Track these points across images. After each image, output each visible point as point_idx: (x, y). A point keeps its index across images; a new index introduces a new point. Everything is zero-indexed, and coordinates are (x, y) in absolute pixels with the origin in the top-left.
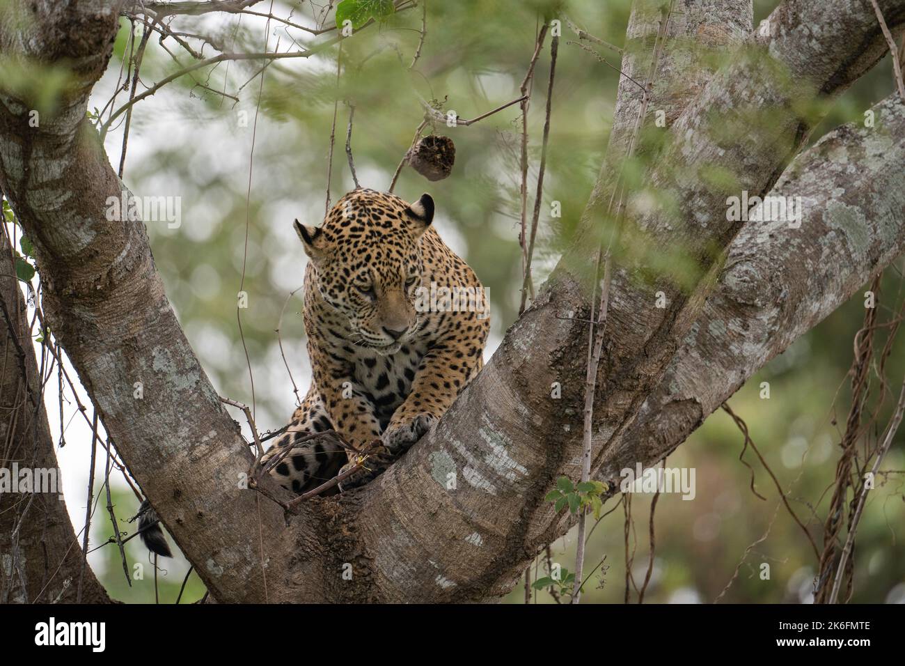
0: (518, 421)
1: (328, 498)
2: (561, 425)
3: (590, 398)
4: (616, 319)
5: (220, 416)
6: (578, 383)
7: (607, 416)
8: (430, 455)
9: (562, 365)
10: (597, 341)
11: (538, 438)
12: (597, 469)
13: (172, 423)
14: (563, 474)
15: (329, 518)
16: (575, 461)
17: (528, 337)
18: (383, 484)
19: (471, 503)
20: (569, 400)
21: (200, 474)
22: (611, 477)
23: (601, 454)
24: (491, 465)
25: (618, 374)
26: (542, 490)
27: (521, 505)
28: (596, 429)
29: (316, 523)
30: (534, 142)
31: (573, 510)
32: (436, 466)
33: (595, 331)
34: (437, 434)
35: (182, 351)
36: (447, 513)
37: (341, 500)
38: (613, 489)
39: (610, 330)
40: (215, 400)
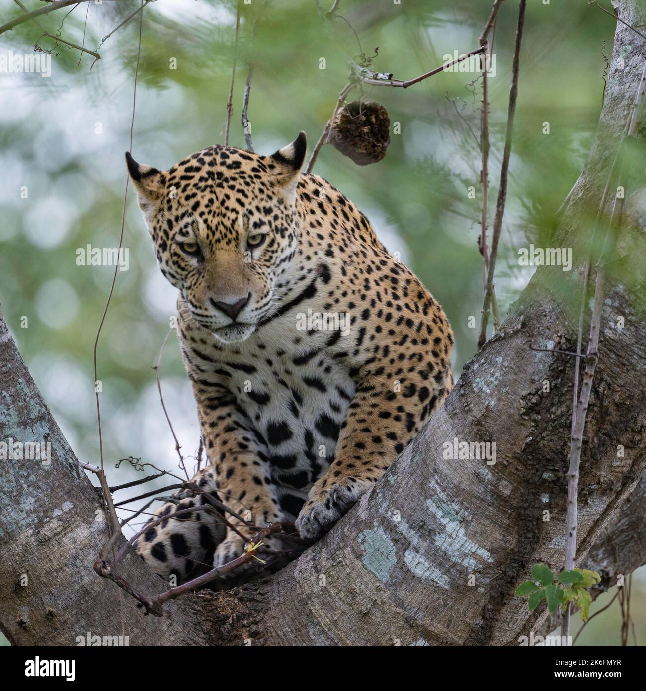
0: (479, 489)
1: (222, 592)
2: (536, 495)
3: (575, 458)
4: (611, 351)
5: (77, 481)
6: (559, 438)
7: (599, 483)
8: (361, 535)
9: (538, 413)
10: (585, 381)
11: (506, 512)
12: (586, 553)
13: (12, 492)
14: (540, 560)
15: (224, 620)
16: (556, 543)
17: (493, 375)
18: (296, 574)
19: (415, 599)
20: (548, 461)
21: (51, 560)
22: (605, 564)
23: (590, 532)
24: (443, 548)
25: (614, 425)
26: (512, 582)
27: (482, 603)
28: (583, 500)
29: (207, 626)
30: (499, 114)
31: (554, 609)
32: (368, 549)
33: (582, 368)
34: (369, 507)
35: (26, 394)
36: (383, 612)
37: (241, 594)
38: (607, 581)
39: (602, 367)
40: (70, 461)
